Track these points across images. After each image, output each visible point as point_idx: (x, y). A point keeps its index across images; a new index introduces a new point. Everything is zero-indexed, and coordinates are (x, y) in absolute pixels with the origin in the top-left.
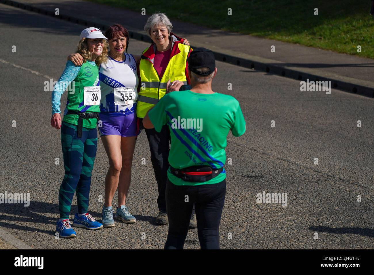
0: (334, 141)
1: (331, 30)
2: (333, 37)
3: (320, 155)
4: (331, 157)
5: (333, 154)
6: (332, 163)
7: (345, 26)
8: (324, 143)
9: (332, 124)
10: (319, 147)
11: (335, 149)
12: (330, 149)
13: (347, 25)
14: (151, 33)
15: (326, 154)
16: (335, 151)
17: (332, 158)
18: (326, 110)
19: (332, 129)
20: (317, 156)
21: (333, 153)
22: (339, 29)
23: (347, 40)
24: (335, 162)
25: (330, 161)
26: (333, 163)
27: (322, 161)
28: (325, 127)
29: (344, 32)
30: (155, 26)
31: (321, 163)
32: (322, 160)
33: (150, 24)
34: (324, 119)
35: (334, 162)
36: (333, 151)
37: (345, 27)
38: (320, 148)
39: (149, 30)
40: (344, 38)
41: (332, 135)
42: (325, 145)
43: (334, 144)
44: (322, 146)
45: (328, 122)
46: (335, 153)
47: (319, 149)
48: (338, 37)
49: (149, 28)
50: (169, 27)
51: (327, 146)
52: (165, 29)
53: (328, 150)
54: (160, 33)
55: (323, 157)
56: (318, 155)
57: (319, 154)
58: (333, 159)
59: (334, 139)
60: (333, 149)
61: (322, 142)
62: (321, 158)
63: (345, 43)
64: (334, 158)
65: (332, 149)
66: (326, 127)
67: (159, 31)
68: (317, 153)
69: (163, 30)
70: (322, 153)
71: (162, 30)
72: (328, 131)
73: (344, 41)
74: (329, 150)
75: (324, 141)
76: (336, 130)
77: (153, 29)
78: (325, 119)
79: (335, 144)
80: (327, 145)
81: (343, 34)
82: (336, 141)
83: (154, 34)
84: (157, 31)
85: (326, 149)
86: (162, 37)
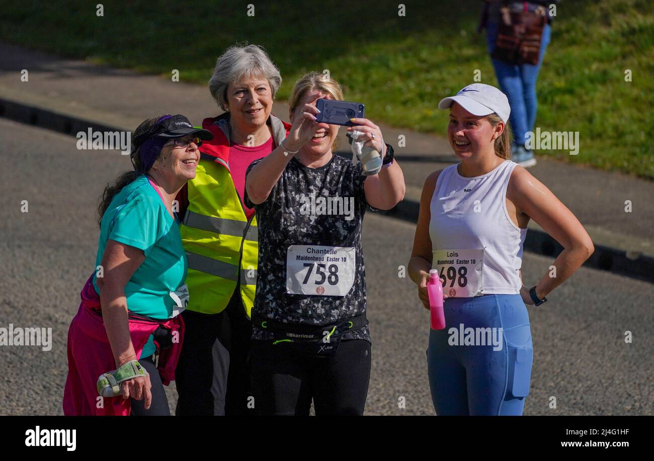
0: (411, 351)
1: (366, 68)
2: (373, 85)
3: (384, 386)
4: (411, 394)
5: (416, 386)
6: (418, 409)
7: (401, 60)
8: (388, 356)
9: (399, 309)
10: (377, 367)
11: (419, 373)
12: (406, 372)
13: (405, 57)
14: (229, 96)
15: (398, 386)
16: (420, 378)
17: (415, 396)
18: (378, 271)
19: (401, 320)
20: (377, 389)
21: (414, 382)
22: (388, 66)
23: (409, 95)
24: (425, 405)
25: (412, 403)
26: (421, 409)
27: (392, 403)
28: (384, 316)
29: (400, 74)
30: (243, 76)
31: (390, 408)
32: (390, 399)
33: (227, 73)
34: (376, 294)
35: (422, 407)
36: (414, 377)
37: (401, 63)
38: (382, 370)
39: (223, 88)
40: (400, 90)
41: (404, 337)
42: (393, 360)
43: (413, 359)
44: (384, 364)
45: (389, 301)
46: (420, 382)
47: (379, 371)
48: (385, 88)
49: (221, 84)
50: (273, 82)
51: (398, 366)
52: (265, 85)
53: (401, 374)
54: (255, 97)
55: (391, 392)
56: (378, 387)
57: (381, 385)
58: (419, 397)
59: (411, 347)
60: (414, 372)
61: (384, 355)
62: (389, 395)
63: (405, 103)
64: (421, 396)
65: (410, 371)
66: (387, 314)
67: (252, 90)
68: (376, 382)
69: (262, 89)
70: (387, 382)
71: (259, 89)
72: (393, 326)
73: (403, 98)
74: (405, 375)
75: (388, 352)
76: (413, 322)
77: (236, 85)
78: (379, 293)
79: (416, 358)
80: (396, 362)
81: (397, 79)
82: (417, 351)
83: (240, 99)
84: (247, 91)
85: (397, 372)
86: (259, 106)
